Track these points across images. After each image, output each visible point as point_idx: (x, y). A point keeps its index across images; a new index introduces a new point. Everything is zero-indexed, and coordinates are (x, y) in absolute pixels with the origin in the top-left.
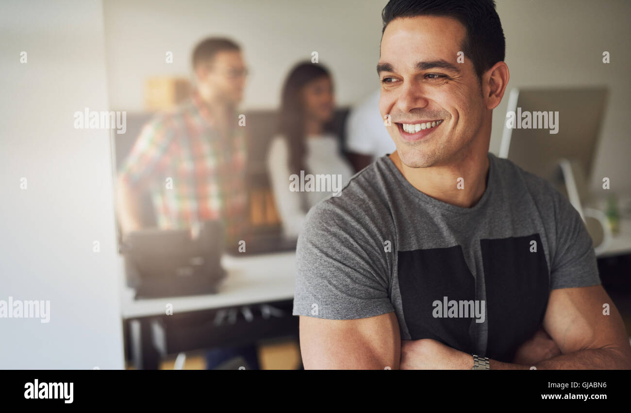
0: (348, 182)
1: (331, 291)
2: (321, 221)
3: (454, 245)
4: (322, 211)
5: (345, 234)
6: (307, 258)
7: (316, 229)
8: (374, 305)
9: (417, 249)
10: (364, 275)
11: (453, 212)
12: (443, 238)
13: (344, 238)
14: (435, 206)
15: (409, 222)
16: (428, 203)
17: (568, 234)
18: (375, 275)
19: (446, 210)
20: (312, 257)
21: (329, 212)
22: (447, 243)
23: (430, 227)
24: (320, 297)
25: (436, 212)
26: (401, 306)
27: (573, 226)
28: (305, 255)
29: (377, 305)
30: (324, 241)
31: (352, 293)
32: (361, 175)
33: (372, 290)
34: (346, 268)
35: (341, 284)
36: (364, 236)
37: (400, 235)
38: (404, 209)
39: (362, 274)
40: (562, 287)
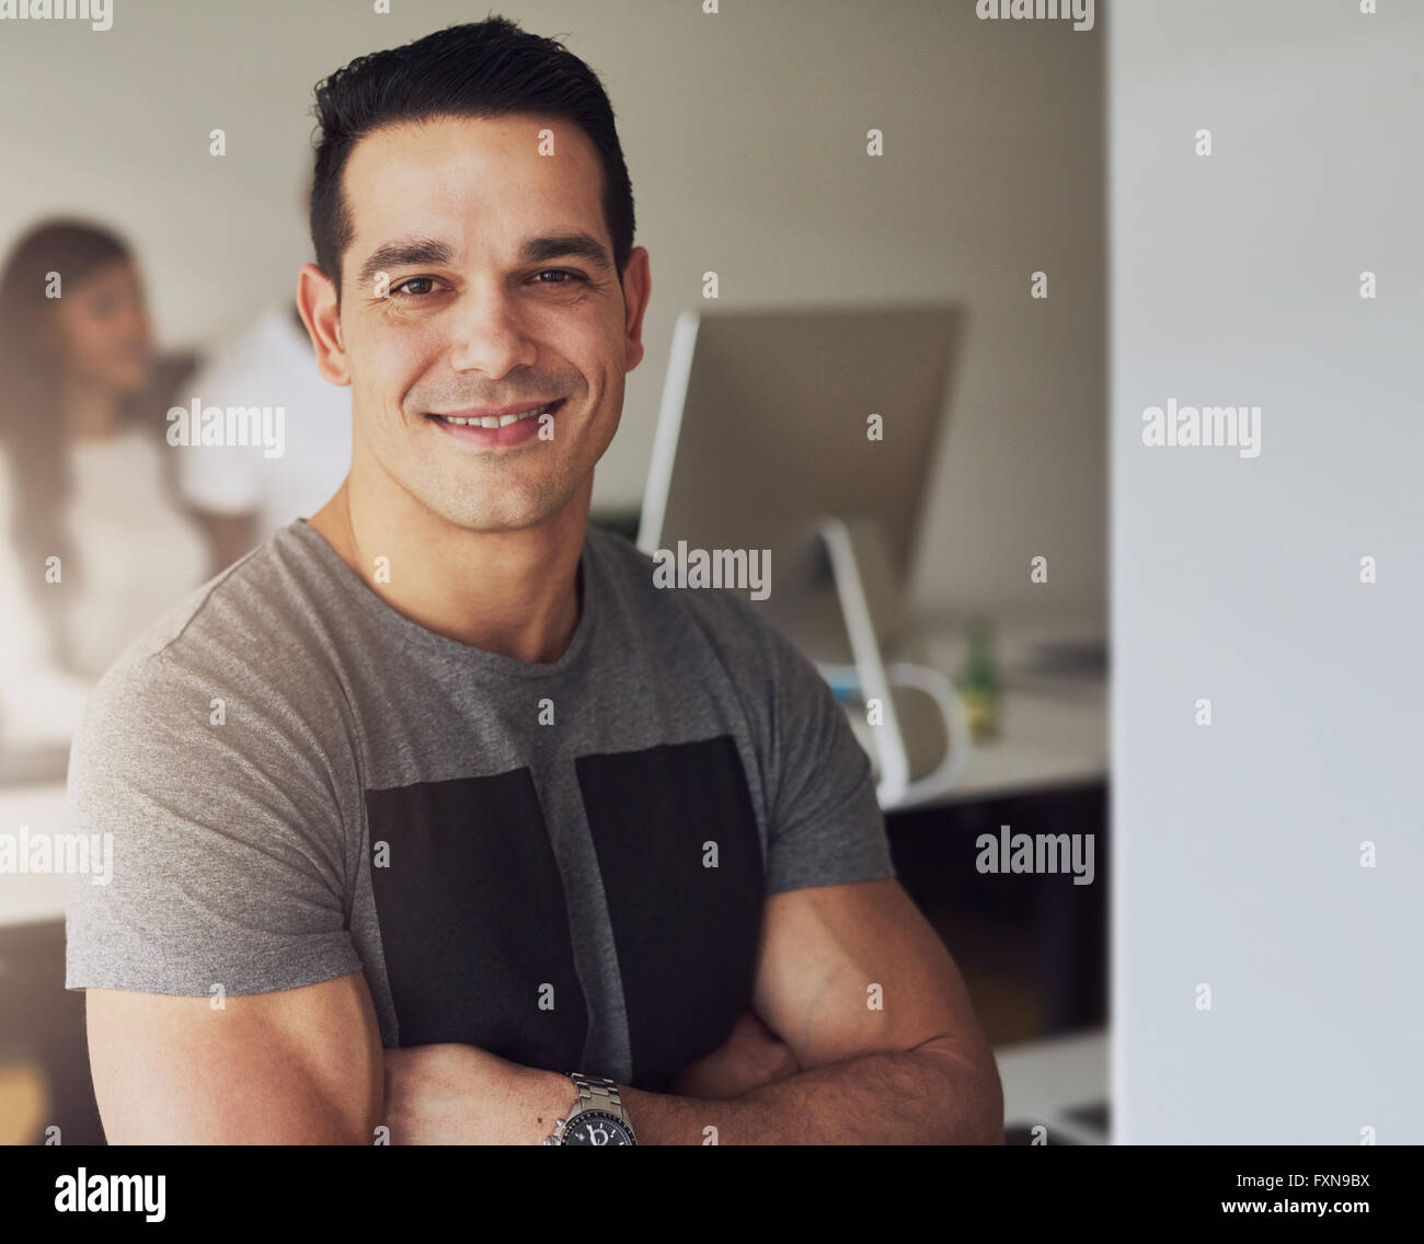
0: (204, 596)
1: (193, 915)
2: (148, 714)
3: (513, 767)
4: (147, 685)
5: (225, 748)
6: (111, 823)
7: (134, 739)
8: (313, 951)
9: (418, 781)
10: (288, 864)
11: (505, 675)
12: (481, 749)
13: (225, 759)
14: (454, 659)
15: (389, 705)
16: (433, 653)
17: (809, 739)
18: (315, 862)
19: (487, 668)
20: (128, 819)
21: (170, 688)
22: (492, 762)
23: (444, 721)
24: (158, 933)
25: (459, 676)
26: (380, 944)
27: (820, 717)
28: (106, 815)
29: (322, 953)
30: (165, 773)
31: (253, 919)
32: (239, 575)
33: (307, 907)
34: (235, 845)
35: (222, 893)
36: (279, 749)
37: (369, 743)
38: (371, 670)
39: (281, 861)
40: (795, 885)
